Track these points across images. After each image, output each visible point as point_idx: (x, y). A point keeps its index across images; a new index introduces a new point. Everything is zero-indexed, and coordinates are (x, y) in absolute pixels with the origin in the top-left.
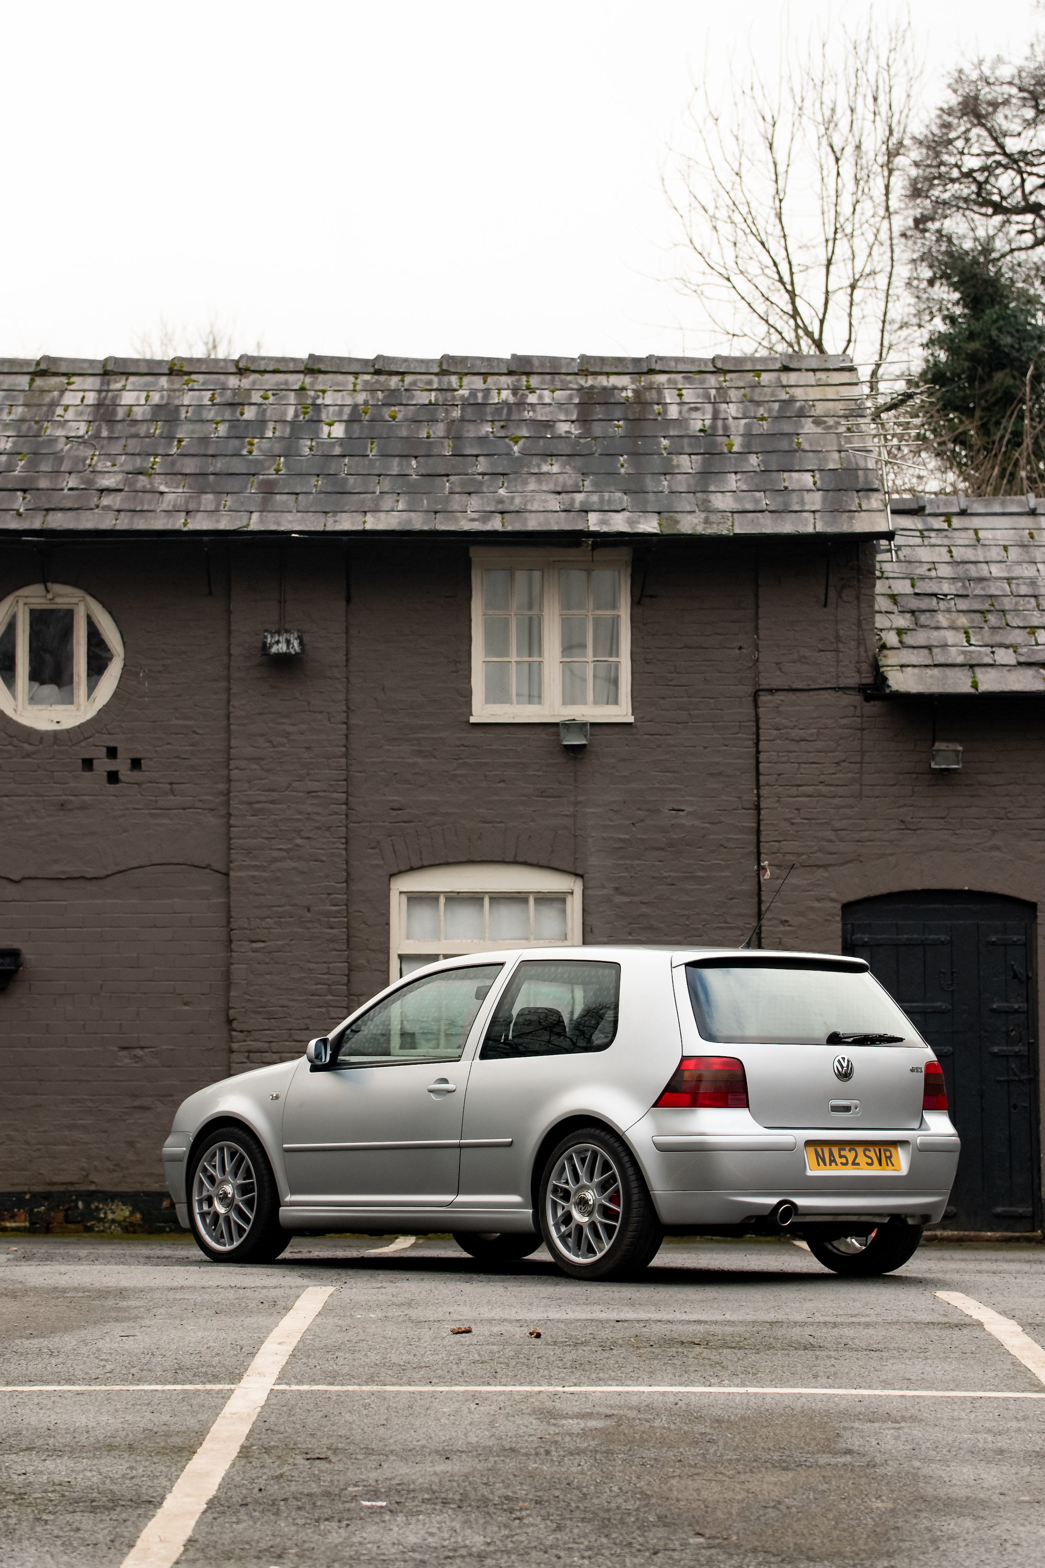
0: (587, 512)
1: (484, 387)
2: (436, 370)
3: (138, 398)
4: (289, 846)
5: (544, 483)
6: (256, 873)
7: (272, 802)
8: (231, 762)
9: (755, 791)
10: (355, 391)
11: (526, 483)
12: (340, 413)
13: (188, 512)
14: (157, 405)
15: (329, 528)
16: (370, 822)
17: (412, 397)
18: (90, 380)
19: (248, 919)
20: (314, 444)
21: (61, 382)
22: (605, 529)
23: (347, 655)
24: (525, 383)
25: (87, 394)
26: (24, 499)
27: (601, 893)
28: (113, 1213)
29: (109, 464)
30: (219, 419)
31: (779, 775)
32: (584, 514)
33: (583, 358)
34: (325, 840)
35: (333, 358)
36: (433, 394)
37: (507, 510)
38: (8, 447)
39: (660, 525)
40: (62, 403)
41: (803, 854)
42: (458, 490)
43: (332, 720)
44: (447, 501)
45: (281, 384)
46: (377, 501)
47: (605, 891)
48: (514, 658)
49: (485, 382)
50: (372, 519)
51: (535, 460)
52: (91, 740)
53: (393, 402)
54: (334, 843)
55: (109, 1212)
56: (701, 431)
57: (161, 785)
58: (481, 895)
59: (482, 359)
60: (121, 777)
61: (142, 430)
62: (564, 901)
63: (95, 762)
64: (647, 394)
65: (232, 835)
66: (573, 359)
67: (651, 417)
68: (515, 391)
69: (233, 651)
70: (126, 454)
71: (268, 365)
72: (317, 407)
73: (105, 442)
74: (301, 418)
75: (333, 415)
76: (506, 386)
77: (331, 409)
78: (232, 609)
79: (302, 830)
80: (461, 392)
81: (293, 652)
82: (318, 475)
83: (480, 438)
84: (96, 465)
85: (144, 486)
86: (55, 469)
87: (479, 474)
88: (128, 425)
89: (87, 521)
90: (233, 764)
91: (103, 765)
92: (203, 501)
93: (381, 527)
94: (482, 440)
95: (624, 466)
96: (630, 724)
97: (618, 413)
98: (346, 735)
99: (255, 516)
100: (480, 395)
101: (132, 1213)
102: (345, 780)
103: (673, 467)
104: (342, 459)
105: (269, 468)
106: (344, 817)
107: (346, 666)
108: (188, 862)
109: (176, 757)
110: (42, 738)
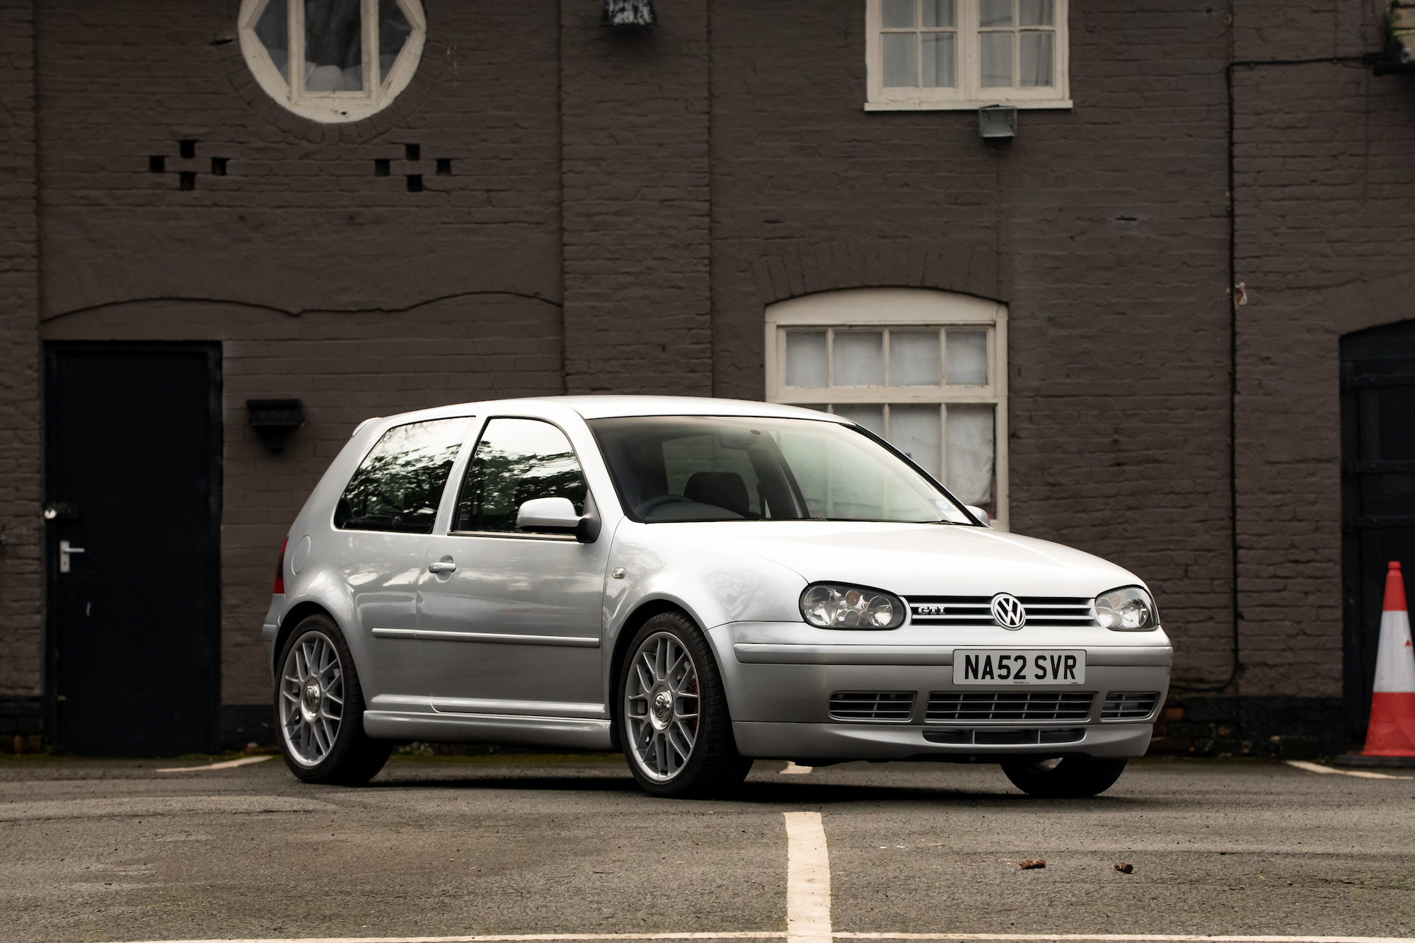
4: (639, 269)
6: (597, 304)
7: (616, 214)
8: (564, 163)
9: (1228, 194)
16: (740, 238)
19: (588, 360)
23: (708, 25)
27: (1029, 325)
31: (1259, 172)
34: (683, 261)
41: (1289, 273)
43: (691, 109)
47: (1036, 323)
48: (920, 27)
52: (386, 136)
54: (695, 264)
57: (475, 193)
58: (880, 329)
60: (425, 183)
62: (983, 335)
63: (392, 164)
65: (566, 255)
69: (564, 22)
79: (654, 249)
81: (641, 21)
90: (566, 166)
91: (402, 168)
96: (1067, 110)
98: (709, 128)
102: (708, 185)
106: (707, 231)
107: (708, 40)
108: (512, 291)
109: (494, 158)
110: (324, 133)
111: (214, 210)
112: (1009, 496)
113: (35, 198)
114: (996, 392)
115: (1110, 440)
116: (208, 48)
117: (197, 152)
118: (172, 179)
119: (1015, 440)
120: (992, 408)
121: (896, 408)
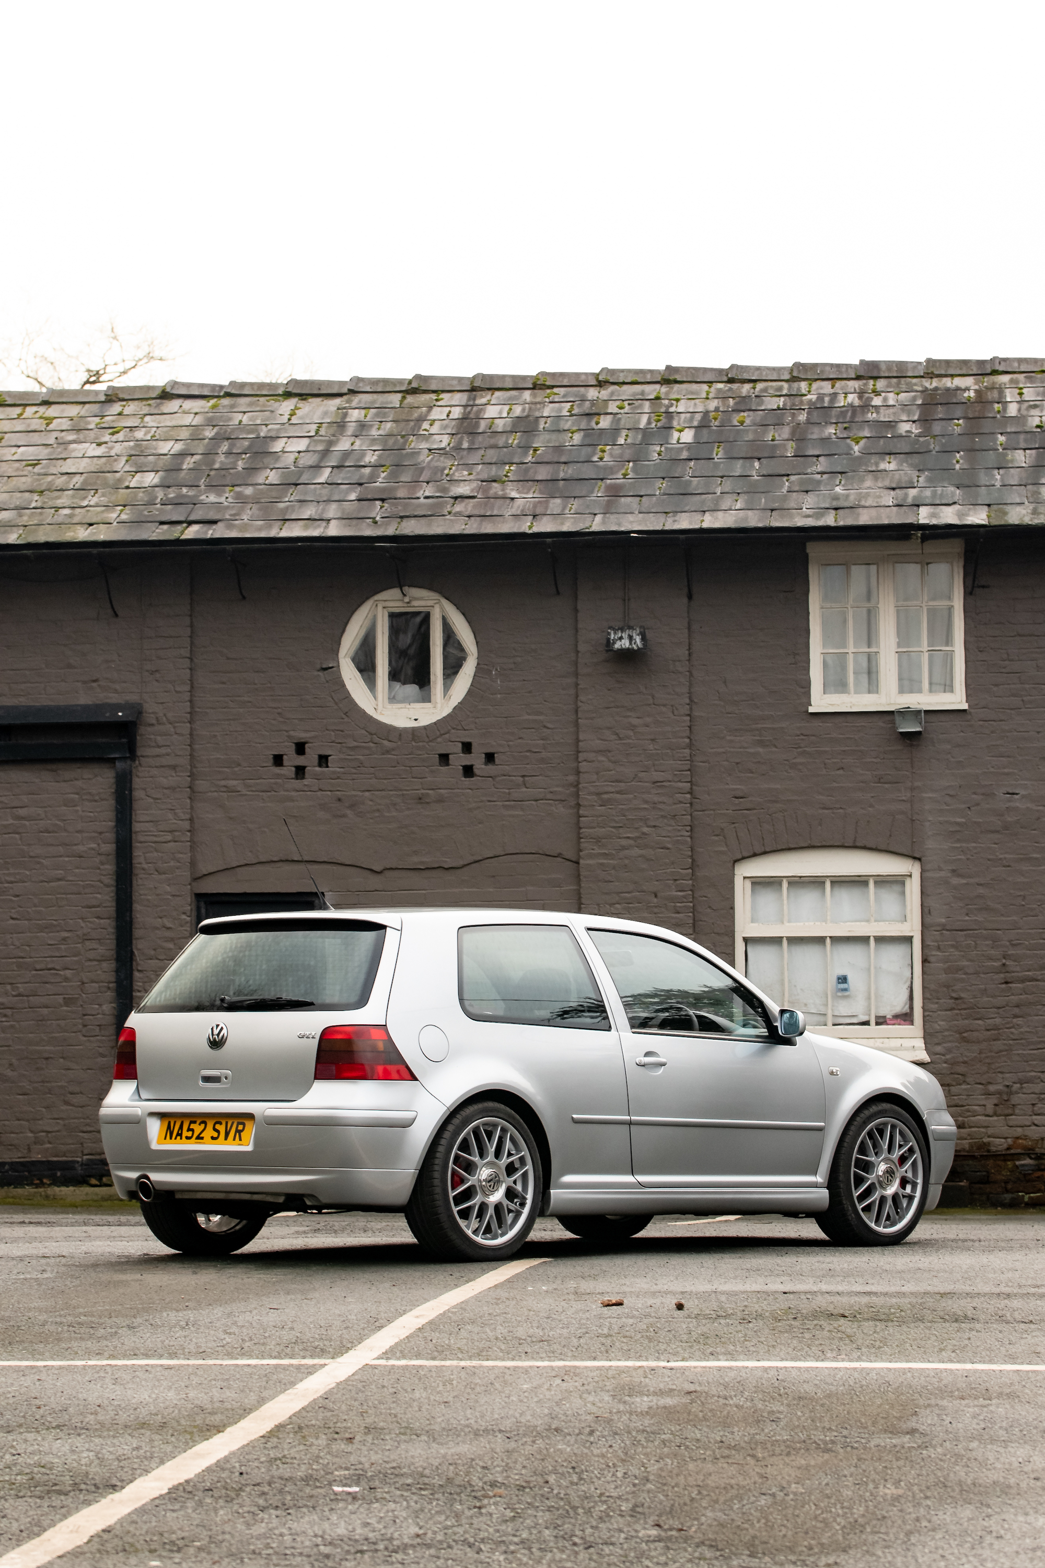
0: (918, 506)
1: (832, 391)
2: (787, 377)
3: (500, 412)
4: (637, 834)
5: (880, 480)
6: (605, 861)
7: (618, 792)
8: (580, 754)
10: (707, 398)
11: (862, 480)
12: (692, 419)
13: (534, 516)
14: (518, 417)
15: (668, 527)
16: (714, 810)
17: (762, 403)
18: (458, 396)
19: (598, 905)
20: (663, 449)
21: (431, 398)
22: (934, 522)
23: (689, 649)
24: (871, 387)
25: (453, 409)
26: (382, 507)
27: (938, 875)
29: (466, 473)
30: (575, 428)
32: (915, 508)
33: (929, 361)
34: (670, 828)
35: (689, 368)
36: (782, 399)
37: (841, 506)
38: (372, 460)
39: (988, 517)
40: (429, 418)
42: (797, 488)
43: (676, 712)
44: (784, 498)
45: (638, 394)
46: (717, 501)
47: (942, 874)
48: (851, 649)
49: (833, 387)
50: (710, 518)
51: (874, 459)
52: (447, 736)
53: (743, 408)
54: (679, 831)
56: (1038, 427)
57: (514, 778)
58: (822, 879)
59: (832, 365)
60: (476, 771)
61: (501, 440)
62: (903, 883)
63: (451, 757)
64: (989, 393)
65: (582, 825)
66: (920, 363)
67: (991, 415)
68: (861, 394)
69: (580, 648)
70: (483, 464)
71: (626, 377)
72: (669, 415)
73: (465, 453)
74: (653, 425)
75: (684, 421)
76: (853, 390)
77: (683, 416)
78: (579, 607)
79: (648, 819)
80: (809, 397)
81: (635, 647)
82: (663, 478)
83: (822, 439)
84: (453, 474)
85: (496, 493)
86: (415, 479)
87: (818, 473)
88: (489, 437)
89: (438, 526)
90: (582, 756)
91: (459, 760)
92: (551, 505)
93: (717, 525)
94: (825, 440)
95: (959, 461)
96: (964, 711)
97: (959, 411)
98: (690, 727)
99: (598, 518)
100: (827, 399)
102: (690, 770)
103: (1008, 461)
104: (688, 462)
105: (617, 472)
106: (689, 805)
107: (689, 660)
108: (541, 852)
109: (527, 751)
110: (400, 735)
111: (319, 793)
112: (923, 1008)
113: (190, 787)
114: (912, 927)
115: (1000, 963)
116: (316, 673)
117: (307, 750)
118: (288, 770)
119: (927, 964)
120: (909, 940)
121: (836, 940)
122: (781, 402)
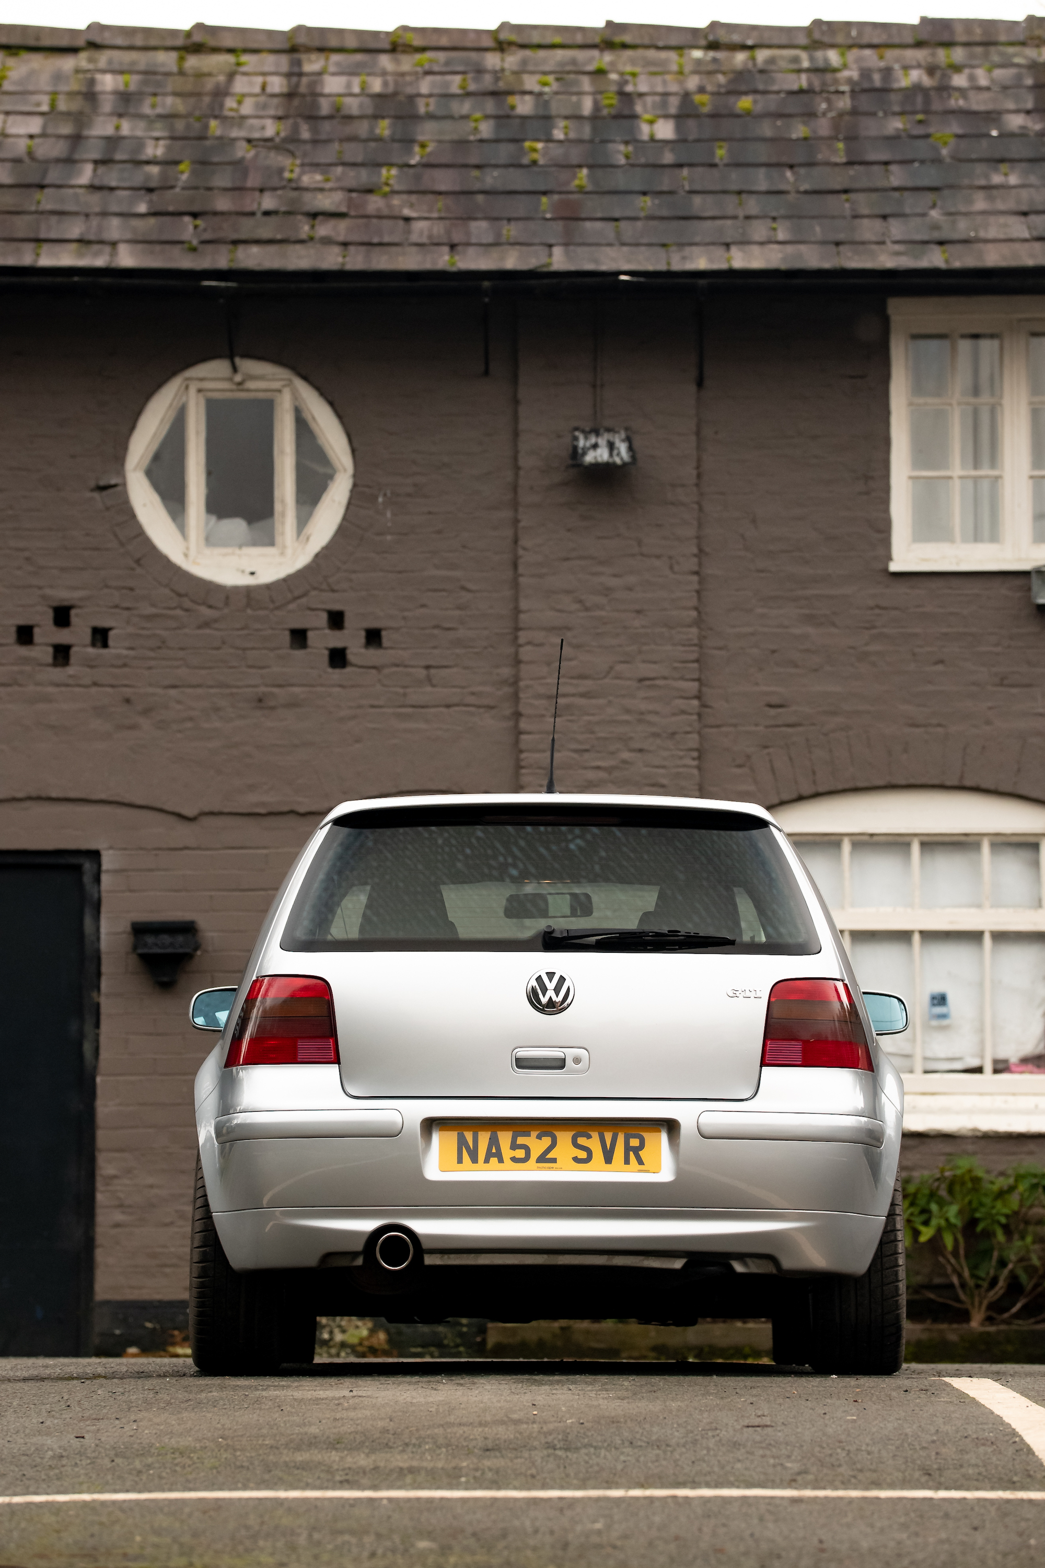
1: (882, 64)
2: (804, 41)
3: (349, 85)
5: (999, 200)
7: (583, 695)
8: (521, 633)
10: (681, 72)
11: (970, 201)
12: (664, 104)
13: (453, 246)
14: (379, 96)
15: (677, 267)
16: (735, 726)
17: (772, 81)
18: (271, 59)
20: (630, 149)
21: (227, 61)
23: (698, 467)
24: (944, 58)
25: (269, 78)
26: (196, 227)
28: (343, 1331)
29: (319, 178)
30: (478, 114)
33: (1032, 20)
34: (666, 754)
36: (804, 76)
37: (949, 239)
38: (159, 154)
40: (232, 91)
42: (866, 212)
43: (676, 568)
44: (851, 228)
45: (567, 64)
46: (743, 229)
48: (957, 470)
49: (881, 57)
50: (739, 254)
51: (979, 168)
52: (303, 600)
53: (743, 89)
54: (681, 758)
55: (336, 1331)
57: (410, 670)
58: (907, 839)
59: (875, 25)
60: (350, 657)
61: (362, 129)
62: (1036, 847)
63: (310, 635)
65: (522, 746)
66: (1016, 23)
68: (931, 70)
69: (522, 462)
70: (344, 164)
71: (542, 36)
72: (626, 97)
73: (308, 146)
74: (605, 112)
75: (654, 107)
76: (915, 64)
77: (649, 99)
78: (521, 396)
79: (631, 738)
80: (846, 74)
81: (618, 461)
82: (645, 194)
83: (886, 137)
84: (299, 179)
85: (378, 210)
86: (238, 184)
87: (895, 189)
88: (340, 123)
89: (299, 257)
90: (523, 637)
91: (323, 639)
92: (474, 231)
93: (755, 265)
94: (891, 140)
98: (698, 592)
99: (557, 251)
100: (877, 77)
101: (372, 1331)
102: (697, 661)
104: (677, 170)
105: (567, 183)
106: (695, 717)
107: (697, 485)
108: (455, 789)
109: (435, 627)
110: (227, 598)
111: (94, 690)
116: (89, 495)
117: (74, 620)
118: (42, 652)
121: (930, 936)
122: (803, 81)
